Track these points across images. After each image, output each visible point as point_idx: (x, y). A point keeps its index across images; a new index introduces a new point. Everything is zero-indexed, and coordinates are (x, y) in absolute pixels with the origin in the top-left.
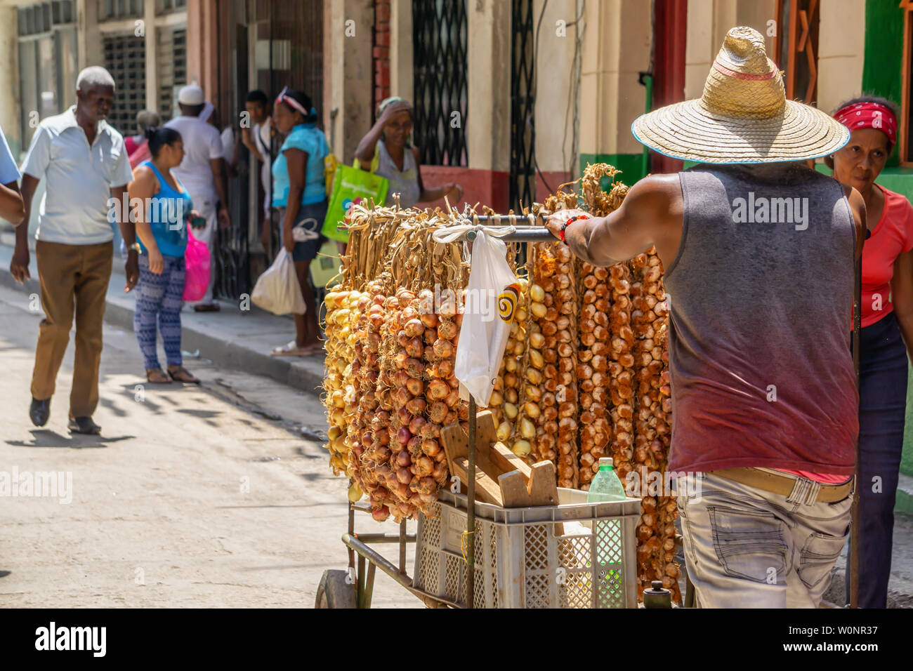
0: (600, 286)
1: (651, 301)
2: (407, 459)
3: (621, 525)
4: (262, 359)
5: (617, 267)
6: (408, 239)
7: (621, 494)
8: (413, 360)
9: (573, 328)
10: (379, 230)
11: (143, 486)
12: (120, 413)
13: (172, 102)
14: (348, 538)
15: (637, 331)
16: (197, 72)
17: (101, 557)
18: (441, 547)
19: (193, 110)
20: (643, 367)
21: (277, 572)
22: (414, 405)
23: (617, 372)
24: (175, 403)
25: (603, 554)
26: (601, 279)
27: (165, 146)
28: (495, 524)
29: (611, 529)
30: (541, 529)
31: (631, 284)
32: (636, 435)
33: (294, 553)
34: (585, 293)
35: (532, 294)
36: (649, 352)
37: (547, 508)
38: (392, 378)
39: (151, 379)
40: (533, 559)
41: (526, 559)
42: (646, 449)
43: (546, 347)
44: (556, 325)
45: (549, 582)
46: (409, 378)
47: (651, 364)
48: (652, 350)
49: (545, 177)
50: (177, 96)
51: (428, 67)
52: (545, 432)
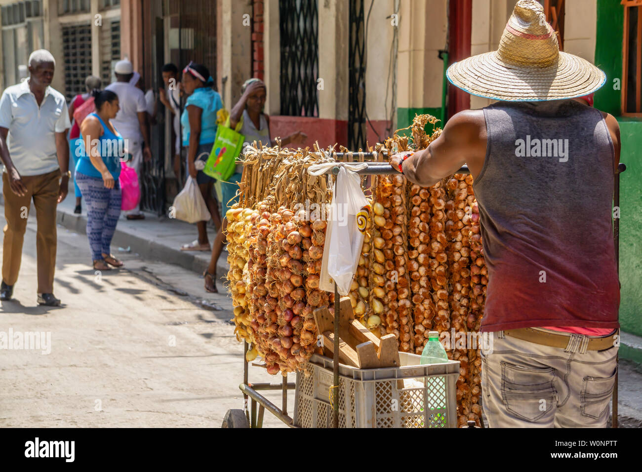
0: (423, 204)
1: (460, 214)
2: (290, 331)
3: (445, 381)
4: (174, 252)
5: (436, 189)
6: (288, 172)
7: (445, 358)
8: (295, 261)
9: (404, 235)
10: (266, 164)
11: (91, 342)
12: (75, 291)
13: (110, 72)
14: (244, 386)
15: (449, 236)
16: (128, 52)
17: (60, 392)
18: (313, 397)
19: (125, 78)
20: (455, 262)
21: (184, 403)
22: (296, 294)
23: (435, 266)
24: (113, 284)
25: (432, 402)
26: (424, 199)
27: (106, 102)
28: (354, 381)
29: (438, 384)
30: (387, 384)
31: (446, 201)
32: (452, 311)
33: (196, 390)
34: (413, 208)
35: (375, 209)
36: (459, 251)
37: (392, 369)
38: (277, 274)
39: (96, 267)
40: (382, 406)
41: (377, 406)
42: (460, 322)
43: (386, 248)
44: (392, 232)
45: (393, 423)
46: (292, 274)
47: (460, 260)
48: (461, 250)
49: (373, 125)
50: (114, 68)
51: (290, 47)
52: (390, 309)
